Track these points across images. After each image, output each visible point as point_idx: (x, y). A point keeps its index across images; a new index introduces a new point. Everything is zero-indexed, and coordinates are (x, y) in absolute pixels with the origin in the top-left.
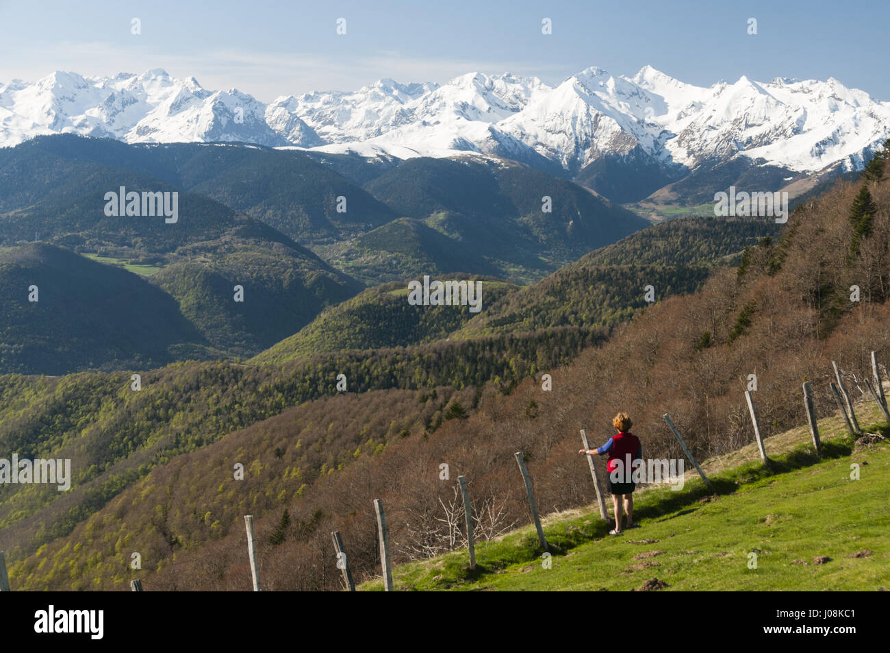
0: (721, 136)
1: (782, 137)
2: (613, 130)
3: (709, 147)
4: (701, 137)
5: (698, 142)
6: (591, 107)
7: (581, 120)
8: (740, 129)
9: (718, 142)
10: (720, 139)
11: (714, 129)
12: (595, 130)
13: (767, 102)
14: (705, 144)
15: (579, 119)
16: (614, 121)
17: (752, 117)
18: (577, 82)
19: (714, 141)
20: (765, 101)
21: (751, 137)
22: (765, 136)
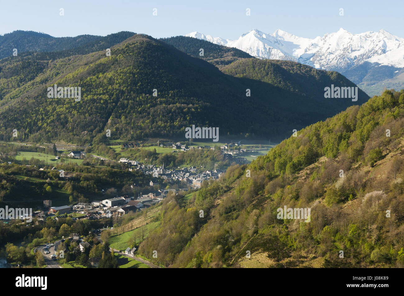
0: (338, 57)
1: (376, 55)
2: (280, 55)
3: (332, 62)
4: (326, 58)
5: (325, 60)
6: (266, 45)
7: (262, 51)
8: (349, 53)
9: (337, 60)
10: (338, 58)
11: (332, 54)
12: (270, 56)
13: (361, 38)
14: (329, 61)
15: (260, 50)
16: (279, 51)
17: (354, 46)
18: (256, 33)
19: (335, 59)
20: (359, 38)
21: (356, 56)
22: (364, 55)
